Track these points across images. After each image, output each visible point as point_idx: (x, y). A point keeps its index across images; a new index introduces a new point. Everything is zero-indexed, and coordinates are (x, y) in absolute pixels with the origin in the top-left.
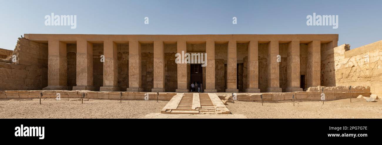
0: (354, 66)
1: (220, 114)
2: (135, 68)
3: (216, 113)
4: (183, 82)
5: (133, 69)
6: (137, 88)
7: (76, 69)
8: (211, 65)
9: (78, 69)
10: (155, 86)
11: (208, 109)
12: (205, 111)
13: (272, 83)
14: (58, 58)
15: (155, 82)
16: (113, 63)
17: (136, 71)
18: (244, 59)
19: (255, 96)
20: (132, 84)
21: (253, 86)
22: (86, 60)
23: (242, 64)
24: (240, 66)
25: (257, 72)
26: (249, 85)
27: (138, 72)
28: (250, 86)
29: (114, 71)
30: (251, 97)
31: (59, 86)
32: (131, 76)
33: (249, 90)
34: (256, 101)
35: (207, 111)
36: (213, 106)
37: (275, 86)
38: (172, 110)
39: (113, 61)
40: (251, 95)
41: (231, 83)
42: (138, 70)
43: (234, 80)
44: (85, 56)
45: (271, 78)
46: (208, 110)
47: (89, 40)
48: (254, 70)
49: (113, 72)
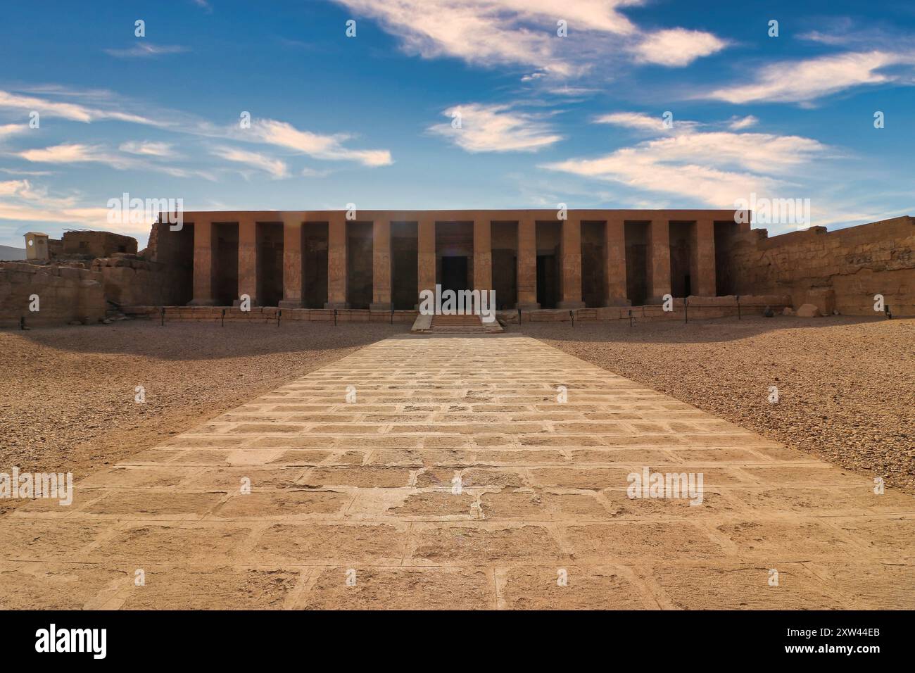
0: (770, 264)
2: (339, 267)
5: (336, 271)
6: (342, 303)
7: (237, 270)
8: (484, 262)
9: (241, 271)
10: (375, 299)
13: (611, 291)
14: (210, 252)
15: (375, 292)
16: (300, 259)
17: (341, 273)
20: (333, 295)
21: (571, 297)
22: (254, 255)
25: (578, 272)
26: (563, 296)
27: (344, 274)
28: (565, 296)
29: (302, 273)
31: (210, 300)
32: (332, 281)
33: (562, 303)
37: (617, 296)
38: (424, 330)
39: (300, 256)
41: (525, 293)
42: (345, 270)
43: (530, 288)
44: (253, 248)
45: (610, 282)
47: (258, 221)
49: (300, 275)
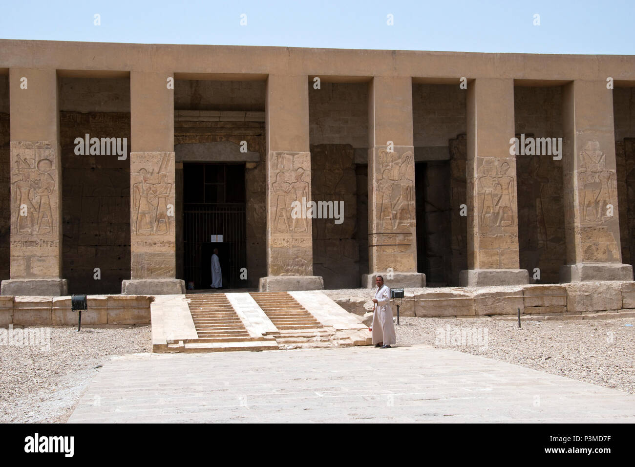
1: (348, 345)
3: (336, 345)
4: (157, 249)
8: (294, 174)
10: (16, 269)
11: (304, 337)
12: (294, 342)
18: (451, 140)
19: (493, 295)
21: (496, 257)
23: (445, 165)
24: (432, 174)
30: (475, 300)
34: (500, 314)
35: (302, 342)
36: (322, 327)
38: (185, 341)
40: (475, 294)
41: (389, 249)
43: (401, 237)
46: (305, 339)
48: (498, 192)
